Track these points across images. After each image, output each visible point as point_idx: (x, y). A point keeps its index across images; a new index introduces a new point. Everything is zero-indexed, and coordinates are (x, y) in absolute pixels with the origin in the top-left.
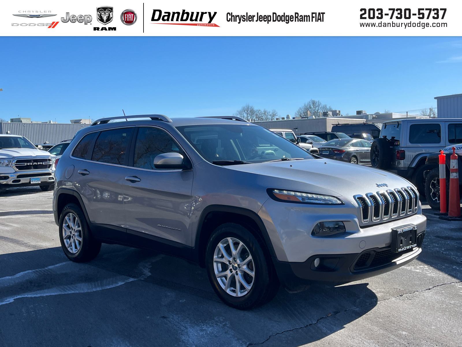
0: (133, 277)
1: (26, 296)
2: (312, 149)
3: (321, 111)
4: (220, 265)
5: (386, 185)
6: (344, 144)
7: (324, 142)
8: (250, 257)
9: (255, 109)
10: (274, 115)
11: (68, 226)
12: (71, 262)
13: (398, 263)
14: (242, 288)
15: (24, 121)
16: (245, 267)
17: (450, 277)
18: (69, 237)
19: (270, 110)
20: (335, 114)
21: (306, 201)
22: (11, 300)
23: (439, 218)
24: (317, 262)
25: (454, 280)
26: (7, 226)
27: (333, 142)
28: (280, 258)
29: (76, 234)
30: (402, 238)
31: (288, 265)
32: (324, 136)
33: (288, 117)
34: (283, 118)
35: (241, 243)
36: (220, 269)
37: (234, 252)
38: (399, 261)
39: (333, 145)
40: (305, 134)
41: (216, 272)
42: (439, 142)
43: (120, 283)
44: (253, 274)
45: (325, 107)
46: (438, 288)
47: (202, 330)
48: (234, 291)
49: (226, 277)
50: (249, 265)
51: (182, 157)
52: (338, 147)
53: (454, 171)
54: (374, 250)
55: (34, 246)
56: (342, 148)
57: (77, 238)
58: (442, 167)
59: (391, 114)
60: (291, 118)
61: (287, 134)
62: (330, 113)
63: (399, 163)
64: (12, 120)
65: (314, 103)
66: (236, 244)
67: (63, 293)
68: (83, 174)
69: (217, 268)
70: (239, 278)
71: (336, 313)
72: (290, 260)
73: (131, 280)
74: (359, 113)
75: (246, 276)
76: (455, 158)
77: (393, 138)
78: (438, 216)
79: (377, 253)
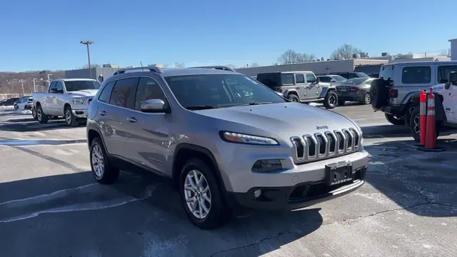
0: (136, 198)
1: (49, 211)
2: (330, 87)
3: (352, 54)
4: (189, 192)
5: (327, 127)
6: (360, 82)
7: (345, 80)
8: (208, 187)
9: (296, 52)
10: (312, 57)
11: (96, 156)
12: (98, 183)
13: (334, 194)
14: (204, 212)
15: (113, 67)
16: (205, 195)
17: (396, 204)
18: (96, 164)
19: (309, 54)
20: (363, 56)
21: (250, 142)
22: (36, 214)
23: (417, 149)
24: (257, 194)
25: (399, 207)
26: (69, 152)
27: (351, 80)
28: (228, 189)
29: (101, 162)
30: (336, 173)
31: (233, 195)
32: (347, 75)
33: (322, 59)
34: (318, 60)
35: (202, 175)
36: (190, 195)
37: (197, 182)
38: (335, 192)
39: (350, 84)
40: (331, 74)
41: (186, 197)
42: (429, 81)
43: (124, 203)
44: (209, 201)
45: (356, 50)
46: (381, 214)
47: (163, 246)
48: (198, 214)
49: (193, 201)
50: (208, 192)
51: (163, 103)
52: (354, 85)
53: (432, 108)
54: (308, 183)
55: (79, 169)
56: (358, 86)
57: (101, 165)
58: (422, 105)
59: (412, 56)
60: (325, 60)
61: (308, 75)
62: (359, 55)
63: (393, 100)
64: (104, 66)
65: (346, 46)
66: (199, 176)
67: (77, 210)
68: (103, 115)
69: (187, 194)
70: (202, 203)
71: (280, 234)
72: (235, 191)
73: (135, 200)
74: (384, 54)
75: (206, 202)
76: (431, 97)
77: (389, 79)
78: (416, 147)
79: (312, 186)
